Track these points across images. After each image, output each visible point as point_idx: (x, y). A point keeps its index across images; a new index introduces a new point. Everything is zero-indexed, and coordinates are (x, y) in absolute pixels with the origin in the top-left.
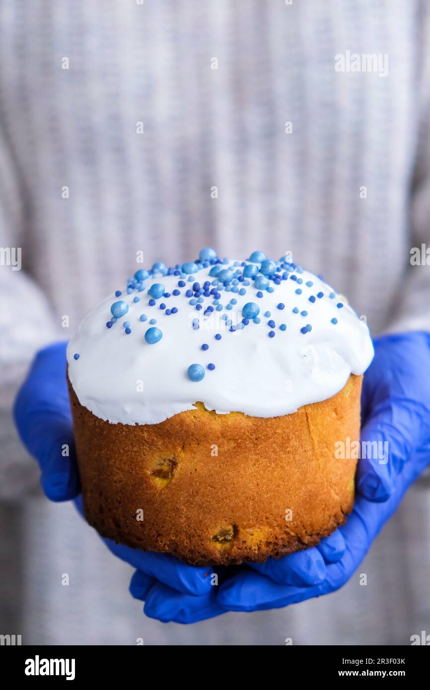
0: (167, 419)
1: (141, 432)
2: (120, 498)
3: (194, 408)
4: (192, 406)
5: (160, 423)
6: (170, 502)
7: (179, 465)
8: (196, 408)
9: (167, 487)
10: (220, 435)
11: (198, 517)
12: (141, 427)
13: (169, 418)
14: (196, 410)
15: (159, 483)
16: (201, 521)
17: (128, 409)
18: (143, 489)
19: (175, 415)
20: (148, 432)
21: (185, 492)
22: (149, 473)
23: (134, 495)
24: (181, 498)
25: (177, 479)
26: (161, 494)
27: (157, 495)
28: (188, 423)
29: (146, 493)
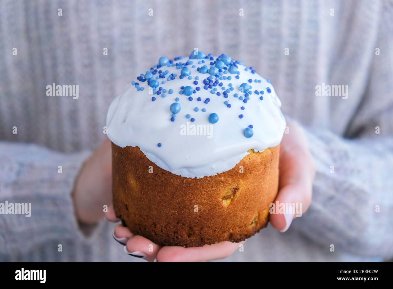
0: (236, 165)
1: (220, 177)
2: (198, 220)
3: (248, 153)
4: (247, 153)
5: (233, 169)
6: (232, 212)
7: (240, 189)
8: (250, 153)
9: (231, 204)
10: (260, 164)
11: (246, 215)
12: (220, 175)
13: (237, 164)
14: (249, 154)
15: (226, 203)
16: (247, 217)
17: (214, 166)
18: (216, 210)
19: (240, 161)
20: (224, 176)
21: (242, 203)
22: (221, 200)
23: (209, 216)
24: (239, 208)
25: (238, 198)
26: (227, 209)
27: (225, 211)
28: (247, 163)
29: (219, 212)
